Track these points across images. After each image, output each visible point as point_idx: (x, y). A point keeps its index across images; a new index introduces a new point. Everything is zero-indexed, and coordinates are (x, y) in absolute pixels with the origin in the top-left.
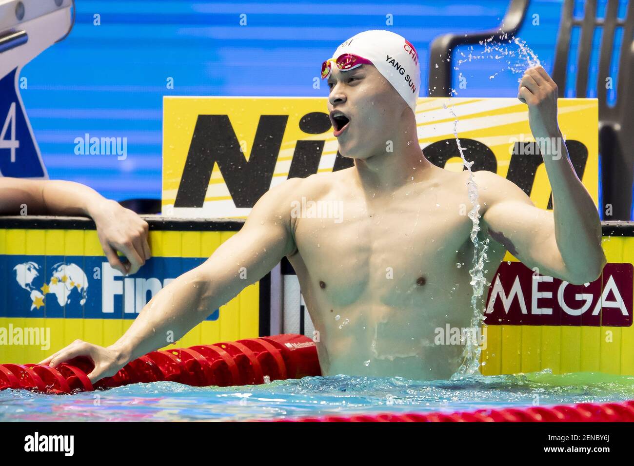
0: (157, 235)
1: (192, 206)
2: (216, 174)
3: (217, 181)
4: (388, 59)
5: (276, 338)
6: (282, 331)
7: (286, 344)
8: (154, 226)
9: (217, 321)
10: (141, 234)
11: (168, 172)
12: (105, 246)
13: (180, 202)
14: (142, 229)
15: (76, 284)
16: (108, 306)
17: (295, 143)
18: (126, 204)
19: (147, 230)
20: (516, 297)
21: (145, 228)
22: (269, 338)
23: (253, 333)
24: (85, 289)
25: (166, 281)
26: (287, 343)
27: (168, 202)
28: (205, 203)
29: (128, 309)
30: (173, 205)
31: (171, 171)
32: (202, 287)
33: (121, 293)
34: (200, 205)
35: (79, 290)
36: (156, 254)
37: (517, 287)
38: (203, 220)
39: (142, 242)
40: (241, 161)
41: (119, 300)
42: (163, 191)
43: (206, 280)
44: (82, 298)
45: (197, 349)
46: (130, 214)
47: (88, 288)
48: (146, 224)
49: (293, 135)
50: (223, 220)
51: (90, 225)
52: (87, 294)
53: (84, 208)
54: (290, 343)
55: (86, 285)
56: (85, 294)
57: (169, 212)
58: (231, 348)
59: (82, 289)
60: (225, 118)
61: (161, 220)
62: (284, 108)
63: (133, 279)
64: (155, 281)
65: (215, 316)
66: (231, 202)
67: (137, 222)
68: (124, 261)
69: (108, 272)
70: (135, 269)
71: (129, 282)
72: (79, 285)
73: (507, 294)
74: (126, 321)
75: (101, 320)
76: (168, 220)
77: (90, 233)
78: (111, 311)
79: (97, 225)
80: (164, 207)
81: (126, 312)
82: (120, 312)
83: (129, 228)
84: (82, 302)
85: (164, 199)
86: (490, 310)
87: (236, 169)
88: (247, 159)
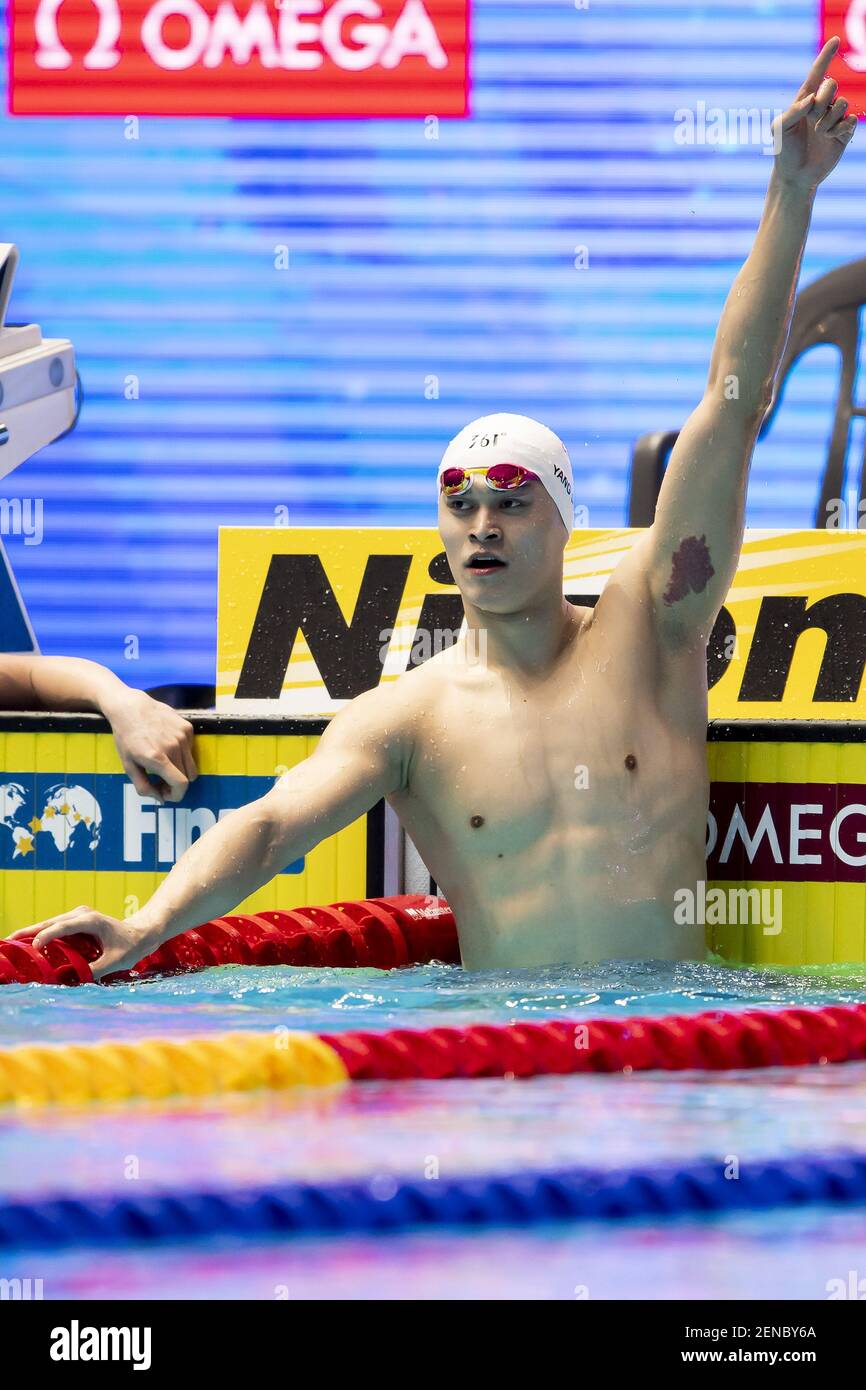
0: (207, 741)
1: (264, 696)
2: (301, 646)
3: (301, 658)
4: (556, 471)
5: (393, 901)
6: (403, 890)
7: (407, 910)
8: (201, 727)
9: (302, 874)
10: (181, 742)
11: (225, 644)
13: (245, 690)
14: (182, 735)
15: (83, 818)
16: (133, 852)
17: (423, 597)
18: (158, 693)
19: (191, 734)
20: (765, 837)
21: (187, 732)
22: (381, 900)
23: (356, 892)
24: (97, 826)
25: (221, 812)
26: (409, 907)
27: (226, 690)
28: (284, 692)
29: (164, 856)
30: (233, 695)
31: (231, 643)
32: (267, 829)
33: (152, 830)
34: (275, 694)
35: (88, 826)
36: (205, 772)
37: (767, 822)
38: (280, 718)
39: (184, 753)
40: (339, 626)
41: (150, 842)
42: (217, 674)
43: (273, 820)
44: (93, 839)
45: (267, 916)
46: (164, 709)
47: (101, 823)
48: (189, 725)
49: (419, 586)
50: (311, 719)
51: (102, 726)
52: (100, 833)
53: (93, 700)
54: (414, 908)
55: (99, 820)
56: (97, 833)
57: (228, 706)
58: (320, 916)
59: (93, 824)
60: (315, 558)
61: (214, 717)
62: (406, 546)
63: (172, 810)
64: (205, 813)
65: (297, 867)
66: (323, 690)
67: (175, 722)
69: (133, 798)
71: (165, 814)
72: (88, 819)
73: (752, 833)
74: (160, 874)
75: (122, 873)
76: (225, 717)
77: (104, 738)
78: (139, 859)
79: (114, 726)
80: (219, 699)
81: (160, 860)
82: (151, 861)
83: (163, 734)
84: (93, 845)
85: (219, 685)
86: (724, 858)
87: (332, 638)
88: (349, 623)
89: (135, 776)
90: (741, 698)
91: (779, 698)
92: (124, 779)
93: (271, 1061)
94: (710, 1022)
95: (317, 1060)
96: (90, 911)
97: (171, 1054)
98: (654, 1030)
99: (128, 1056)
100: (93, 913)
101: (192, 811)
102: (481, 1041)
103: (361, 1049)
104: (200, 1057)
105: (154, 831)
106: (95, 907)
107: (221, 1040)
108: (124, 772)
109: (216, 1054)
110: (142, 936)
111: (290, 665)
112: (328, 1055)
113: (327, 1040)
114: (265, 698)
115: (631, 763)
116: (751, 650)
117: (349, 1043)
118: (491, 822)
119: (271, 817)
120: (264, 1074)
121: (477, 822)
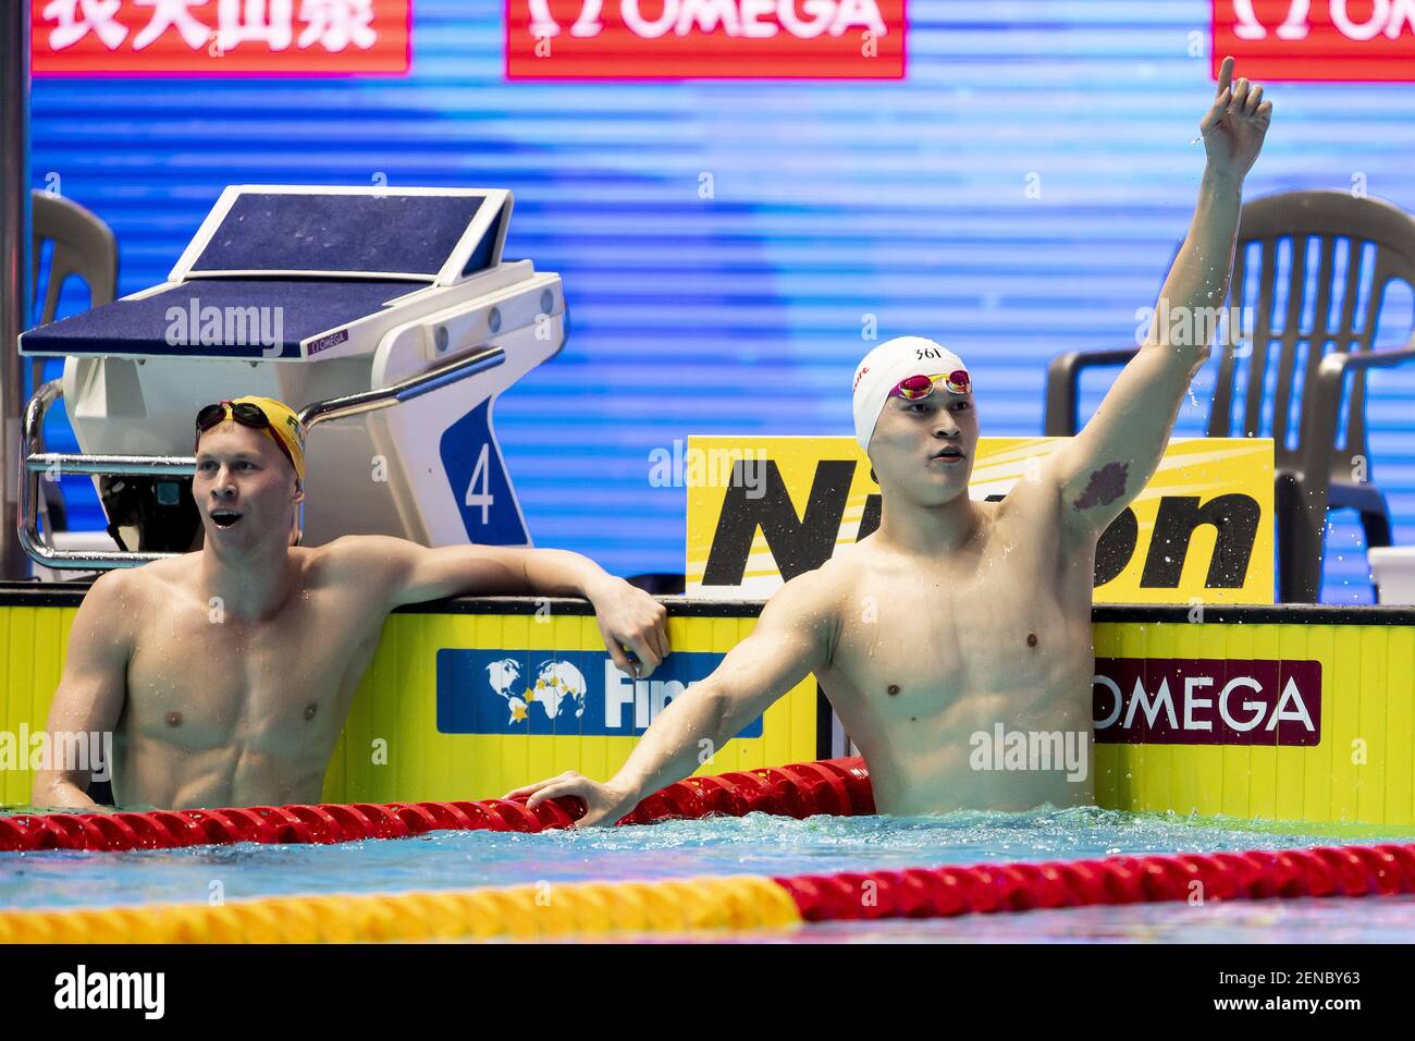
0: (678, 623)
1: (726, 583)
2: (759, 540)
3: (759, 550)
5: (839, 762)
7: (851, 771)
8: (673, 611)
9: (760, 738)
10: (656, 622)
11: (694, 538)
12: (607, 640)
13: (709, 579)
14: (656, 617)
15: (570, 689)
16: (613, 718)
17: (865, 498)
18: (636, 581)
19: (665, 616)
20: (1163, 705)
21: (661, 615)
22: (829, 762)
23: (808, 755)
24: (582, 696)
25: (689, 683)
26: (853, 769)
27: (694, 578)
28: (744, 579)
29: (640, 722)
30: (701, 583)
31: (699, 537)
32: (721, 703)
34: (737, 582)
35: (575, 696)
36: (676, 648)
37: (1164, 692)
38: (742, 603)
39: (657, 633)
40: (793, 522)
41: (628, 710)
42: (687, 564)
43: (726, 694)
44: (579, 707)
45: (731, 777)
46: (641, 594)
47: (586, 694)
48: (663, 608)
49: (862, 488)
51: (588, 609)
52: (585, 703)
53: (579, 586)
54: (857, 769)
55: (583, 690)
56: (582, 702)
57: (696, 591)
59: (579, 695)
60: (771, 464)
61: (684, 602)
62: (851, 451)
63: (647, 682)
64: (677, 684)
66: (779, 577)
67: (649, 606)
68: (632, 659)
69: (613, 672)
70: (649, 669)
71: (641, 686)
72: (574, 691)
73: (1151, 701)
74: (637, 738)
75: (604, 737)
76: (693, 602)
77: (589, 619)
78: (618, 725)
79: (597, 608)
80: (688, 586)
81: (637, 726)
82: (629, 728)
83: (640, 615)
84: (579, 713)
85: (687, 574)
86: (1128, 724)
87: (787, 532)
88: (801, 520)
89: (615, 653)
90: (1144, 584)
91: (1175, 585)
92: (606, 655)
93: (733, 901)
94: (1113, 866)
95: (773, 900)
96: (577, 775)
97: (646, 895)
98: (1066, 872)
99: (608, 897)
100: (580, 778)
101: (666, 682)
102: (916, 883)
103: (812, 890)
104: (671, 897)
105: (631, 701)
106: (580, 772)
107: (688, 883)
108: (605, 649)
109: (685, 894)
110: (621, 799)
111: (750, 556)
112: (781, 894)
113: (783, 882)
114: (728, 584)
115: (1032, 641)
116: (1152, 543)
117: (800, 885)
118: (904, 693)
119: (723, 692)
120: (727, 913)
121: (894, 690)
